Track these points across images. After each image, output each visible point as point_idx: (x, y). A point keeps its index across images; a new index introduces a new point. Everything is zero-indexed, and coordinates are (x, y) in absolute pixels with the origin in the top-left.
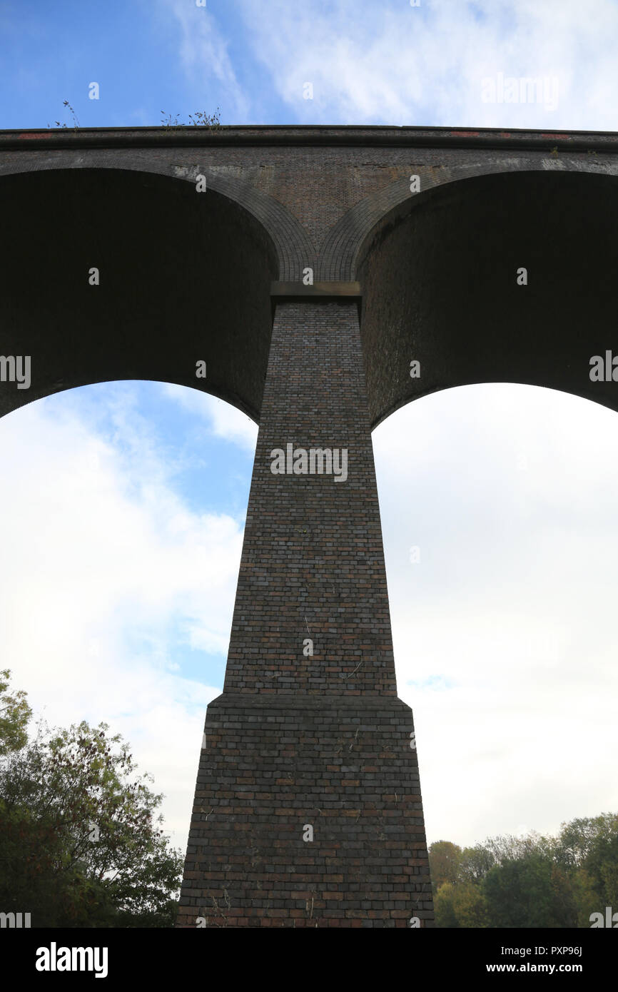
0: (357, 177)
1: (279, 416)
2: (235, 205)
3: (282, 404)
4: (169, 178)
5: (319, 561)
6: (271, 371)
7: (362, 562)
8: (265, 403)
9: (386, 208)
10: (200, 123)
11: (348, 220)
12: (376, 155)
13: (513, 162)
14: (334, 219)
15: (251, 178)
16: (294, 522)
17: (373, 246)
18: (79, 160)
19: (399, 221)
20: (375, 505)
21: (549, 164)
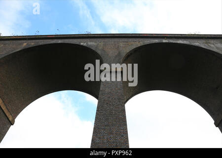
0: (121, 44)
1: (103, 100)
2: (94, 51)
3: (103, 97)
4: (79, 45)
5: (112, 136)
6: (101, 89)
7: (122, 136)
8: (99, 96)
9: (128, 51)
10: (87, 33)
11: (119, 54)
12: (126, 40)
13: (156, 41)
14: (116, 54)
15: (97, 45)
16: (106, 126)
17: (125, 60)
18: (60, 41)
19: (131, 54)
20: (126, 121)
21: (164, 41)
